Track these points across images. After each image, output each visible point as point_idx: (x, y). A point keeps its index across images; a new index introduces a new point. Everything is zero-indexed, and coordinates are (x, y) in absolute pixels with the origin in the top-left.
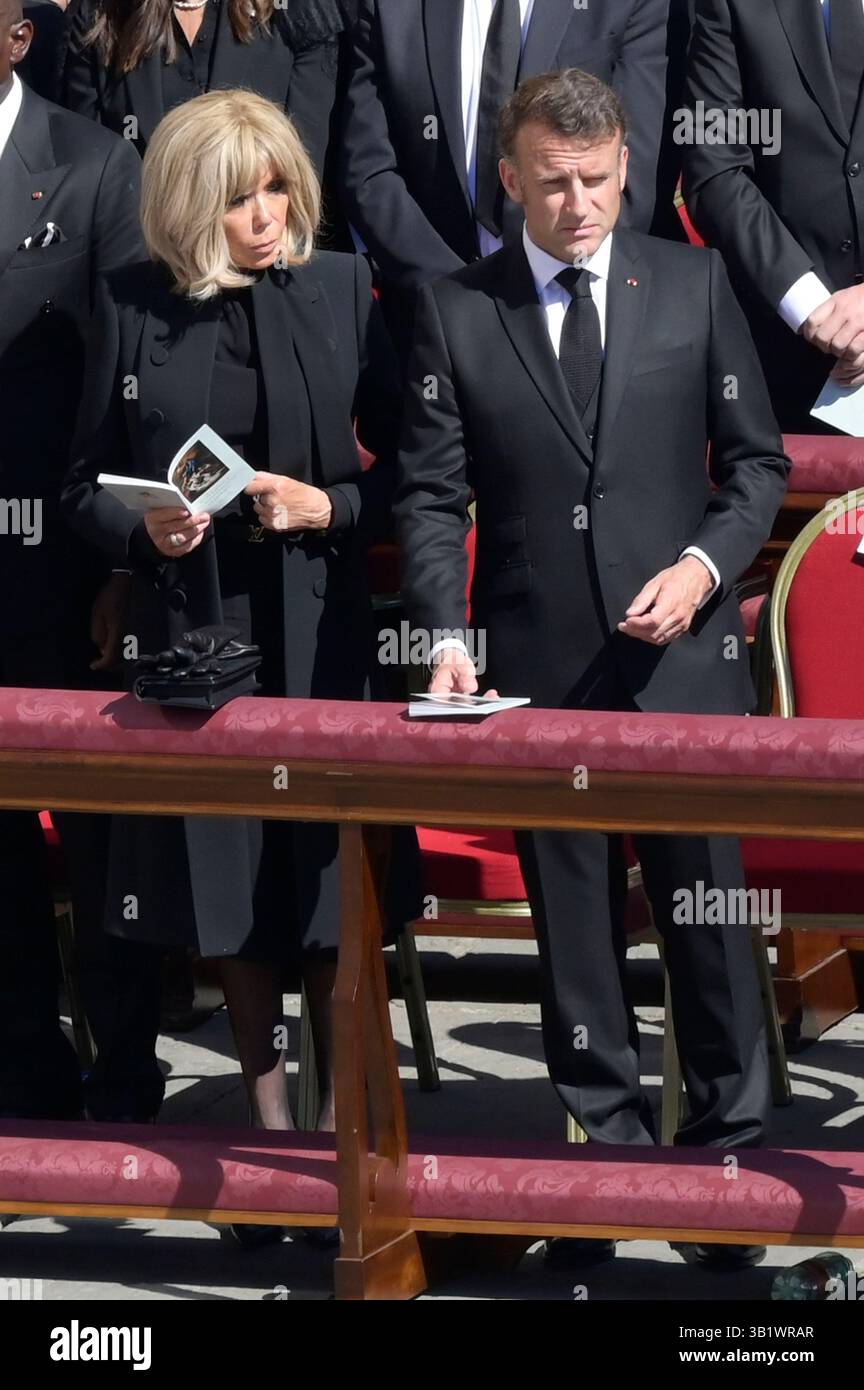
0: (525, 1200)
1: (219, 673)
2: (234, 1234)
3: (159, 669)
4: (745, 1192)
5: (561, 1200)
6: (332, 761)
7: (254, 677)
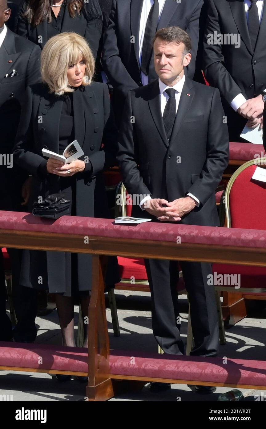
0: (144, 370)
1: (58, 208)
2: (56, 377)
3: (40, 206)
4: (211, 370)
5: (155, 371)
6: (91, 236)
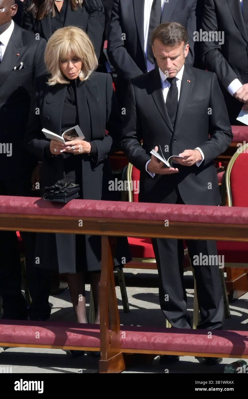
0: (154, 344)
1: (68, 192)
2: (70, 353)
3: (51, 191)
4: (217, 343)
5: (164, 344)
6: (100, 218)
7: (78, 194)
